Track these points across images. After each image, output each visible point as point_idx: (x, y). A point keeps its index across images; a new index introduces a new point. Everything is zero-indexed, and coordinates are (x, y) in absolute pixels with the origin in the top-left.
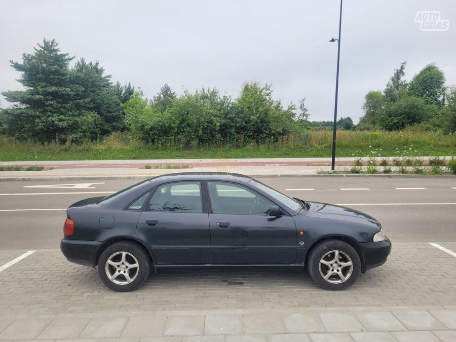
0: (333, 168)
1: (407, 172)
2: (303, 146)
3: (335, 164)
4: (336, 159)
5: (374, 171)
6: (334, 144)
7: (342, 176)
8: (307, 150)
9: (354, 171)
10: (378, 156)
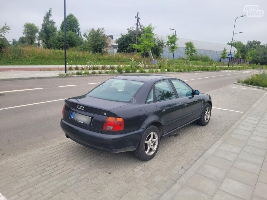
0: (66, 72)
1: (103, 73)
2: (19, 57)
3: (67, 69)
4: (67, 66)
5: (88, 73)
6: (65, 56)
7: (74, 77)
8: (23, 60)
9: (78, 74)
10: (91, 65)
